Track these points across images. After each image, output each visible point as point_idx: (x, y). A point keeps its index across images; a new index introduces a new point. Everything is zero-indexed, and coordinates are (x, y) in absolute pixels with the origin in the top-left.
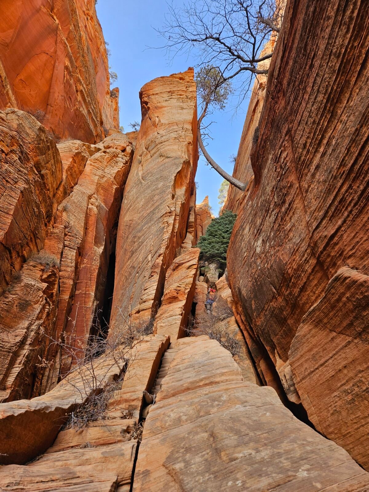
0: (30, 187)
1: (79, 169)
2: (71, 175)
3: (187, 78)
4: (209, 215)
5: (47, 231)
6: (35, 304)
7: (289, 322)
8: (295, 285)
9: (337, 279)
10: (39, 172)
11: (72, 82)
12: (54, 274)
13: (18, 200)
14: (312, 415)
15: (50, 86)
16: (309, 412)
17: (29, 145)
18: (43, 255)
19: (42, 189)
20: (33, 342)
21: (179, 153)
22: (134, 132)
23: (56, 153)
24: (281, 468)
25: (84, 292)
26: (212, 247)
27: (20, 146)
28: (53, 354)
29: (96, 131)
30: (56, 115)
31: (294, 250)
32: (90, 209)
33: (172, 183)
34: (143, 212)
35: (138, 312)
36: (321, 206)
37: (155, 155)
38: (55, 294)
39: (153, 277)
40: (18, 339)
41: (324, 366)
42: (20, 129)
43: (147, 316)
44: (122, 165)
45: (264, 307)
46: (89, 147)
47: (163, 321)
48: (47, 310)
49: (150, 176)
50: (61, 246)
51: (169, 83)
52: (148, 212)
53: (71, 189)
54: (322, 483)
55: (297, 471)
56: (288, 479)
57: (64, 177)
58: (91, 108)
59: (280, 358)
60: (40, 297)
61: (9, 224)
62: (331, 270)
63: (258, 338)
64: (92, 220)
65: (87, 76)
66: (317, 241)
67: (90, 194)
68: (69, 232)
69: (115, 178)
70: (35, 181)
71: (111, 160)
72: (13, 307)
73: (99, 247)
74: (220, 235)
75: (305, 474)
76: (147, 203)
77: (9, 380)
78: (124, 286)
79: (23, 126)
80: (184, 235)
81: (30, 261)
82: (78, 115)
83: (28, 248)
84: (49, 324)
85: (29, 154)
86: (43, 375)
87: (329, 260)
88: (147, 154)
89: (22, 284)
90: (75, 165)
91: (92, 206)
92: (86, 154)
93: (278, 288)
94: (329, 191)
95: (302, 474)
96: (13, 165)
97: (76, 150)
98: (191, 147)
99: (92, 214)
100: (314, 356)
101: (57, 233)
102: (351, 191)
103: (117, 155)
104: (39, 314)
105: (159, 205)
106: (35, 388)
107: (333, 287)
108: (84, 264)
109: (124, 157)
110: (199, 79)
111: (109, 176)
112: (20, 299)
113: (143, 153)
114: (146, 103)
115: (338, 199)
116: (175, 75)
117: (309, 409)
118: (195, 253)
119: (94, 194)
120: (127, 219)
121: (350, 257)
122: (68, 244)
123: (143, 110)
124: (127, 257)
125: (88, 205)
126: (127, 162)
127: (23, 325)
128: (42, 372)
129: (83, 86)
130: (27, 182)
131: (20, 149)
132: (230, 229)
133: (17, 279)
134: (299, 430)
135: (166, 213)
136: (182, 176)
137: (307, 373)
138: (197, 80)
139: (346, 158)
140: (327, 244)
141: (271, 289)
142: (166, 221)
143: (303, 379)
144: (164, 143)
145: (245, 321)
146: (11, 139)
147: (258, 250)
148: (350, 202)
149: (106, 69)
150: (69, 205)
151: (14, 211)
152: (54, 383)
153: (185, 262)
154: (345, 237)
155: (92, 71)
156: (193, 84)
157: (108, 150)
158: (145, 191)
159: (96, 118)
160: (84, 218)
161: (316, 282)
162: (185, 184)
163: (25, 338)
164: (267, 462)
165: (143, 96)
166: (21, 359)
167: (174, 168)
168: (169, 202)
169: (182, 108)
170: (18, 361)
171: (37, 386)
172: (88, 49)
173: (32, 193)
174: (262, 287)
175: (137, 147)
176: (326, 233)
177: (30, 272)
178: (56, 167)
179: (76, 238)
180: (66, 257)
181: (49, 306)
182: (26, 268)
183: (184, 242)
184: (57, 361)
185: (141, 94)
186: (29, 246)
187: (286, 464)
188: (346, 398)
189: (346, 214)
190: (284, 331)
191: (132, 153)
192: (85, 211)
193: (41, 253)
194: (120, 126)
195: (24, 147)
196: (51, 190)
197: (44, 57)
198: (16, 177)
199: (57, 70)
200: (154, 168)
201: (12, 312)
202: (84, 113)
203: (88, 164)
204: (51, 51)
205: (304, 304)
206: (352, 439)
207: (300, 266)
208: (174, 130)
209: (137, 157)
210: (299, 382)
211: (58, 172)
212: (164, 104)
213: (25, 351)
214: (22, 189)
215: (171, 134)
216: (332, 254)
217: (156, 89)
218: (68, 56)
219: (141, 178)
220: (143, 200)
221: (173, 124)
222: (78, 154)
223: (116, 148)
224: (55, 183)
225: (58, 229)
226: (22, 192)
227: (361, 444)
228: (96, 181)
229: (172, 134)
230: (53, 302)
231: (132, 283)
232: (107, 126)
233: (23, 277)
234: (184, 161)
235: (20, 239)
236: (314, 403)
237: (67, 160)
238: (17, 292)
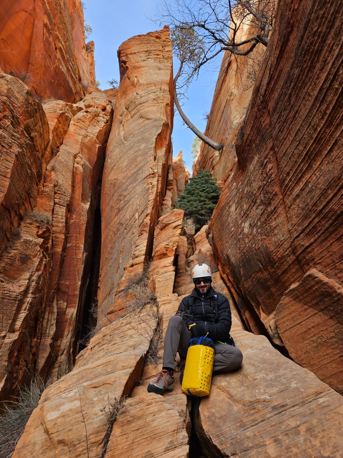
0: (23, 151)
1: (63, 129)
2: (57, 135)
3: (163, 38)
4: (183, 170)
5: (38, 190)
6: (34, 257)
7: (272, 289)
8: (278, 268)
9: (310, 276)
10: (29, 134)
11: (51, 39)
12: (48, 230)
13: (14, 164)
14: (292, 353)
15: (31, 45)
16: (289, 351)
17: (19, 109)
18: (38, 213)
19: (32, 151)
20: (35, 291)
21: (159, 115)
22: (112, 89)
23: (43, 115)
24: (282, 383)
25: (74, 245)
26: (191, 204)
27: (11, 111)
28: (51, 300)
29: (75, 88)
30: (37, 73)
31: (279, 244)
32: (76, 168)
33: (154, 145)
34: (127, 172)
35: (132, 266)
36: (300, 223)
37: (136, 116)
38: (50, 248)
39: (143, 235)
40: (22, 289)
41: (299, 325)
42: (9, 94)
43: (139, 269)
44: (103, 124)
45: (251, 275)
46: (71, 107)
47: (160, 277)
48: (44, 262)
49: (132, 137)
50: (52, 204)
51: (146, 42)
52: (132, 172)
53: (58, 149)
54: (304, 389)
55: (290, 384)
56: (287, 388)
57: (51, 138)
58: (70, 65)
59: (264, 312)
60: (38, 251)
61: (8, 187)
62: (305, 266)
63: (245, 296)
64: (79, 178)
65: (65, 32)
66: (296, 246)
67: (75, 153)
68: (58, 191)
69: (97, 137)
70: (26, 144)
71: (93, 119)
72: (15, 261)
73: (85, 204)
74: (198, 193)
75: (295, 385)
76: (131, 163)
77: (16, 324)
78: (112, 240)
79: (12, 91)
80: (164, 193)
81: (27, 219)
82: (58, 73)
83: (24, 207)
84: (46, 274)
85: (19, 118)
86: (43, 318)
87: (304, 260)
88: (127, 114)
89: (22, 240)
90: (60, 125)
91: (78, 165)
92: (69, 114)
93: (264, 265)
94: (306, 217)
95: (293, 385)
96: (7, 130)
97: (60, 110)
98: (169, 108)
99: (78, 172)
100: (293, 318)
101: (47, 192)
102: (321, 224)
103: (98, 114)
104: (37, 266)
105: (142, 167)
106: (38, 329)
107: (307, 280)
108: (73, 219)
109: (105, 116)
110: (174, 37)
111: (92, 135)
112: (21, 254)
113: (123, 112)
114: (125, 62)
115: (312, 225)
116: (151, 34)
117: (289, 349)
118: (179, 214)
119: (79, 153)
120: (112, 178)
121: (318, 264)
122: (58, 202)
123: (122, 69)
124: (114, 214)
125: (74, 164)
126: (107, 121)
127: (25, 276)
128: (42, 316)
129: (61, 44)
130: (20, 146)
131: (12, 114)
132: (206, 189)
133: (17, 236)
134: (287, 363)
135: (150, 175)
136: (162, 138)
137: (288, 328)
138: (172, 38)
139: (318, 202)
140: (304, 251)
141: (258, 265)
142: (150, 182)
143: (285, 331)
144: (143, 104)
145: (233, 281)
146: (3, 105)
147: (246, 230)
148: (320, 230)
149: (82, 24)
150: (56, 164)
151: (11, 174)
152: (53, 324)
153: (172, 223)
154: (316, 250)
155: (69, 27)
156: (169, 43)
157: (89, 110)
158: (127, 152)
159: (75, 75)
160: (71, 177)
161: (294, 271)
162: (165, 146)
163: (28, 287)
164: (274, 380)
165: (122, 55)
166: (26, 306)
167: (154, 130)
168: (152, 164)
169: (160, 69)
170: (24, 308)
171: (39, 328)
172: (64, 4)
173: (25, 156)
174: (250, 261)
175: (117, 106)
176: (303, 243)
177: (27, 229)
178: (43, 128)
179: (65, 196)
180: (57, 214)
181: (46, 258)
182: (24, 225)
183: (164, 199)
184: (54, 306)
185: (119, 53)
186: (24, 205)
187: (284, 381)
188: (313, 345)
189: (316, 236)
190: (268, 294)
191: (112, 112)
192: (71, 170)
193: (34, 211)
194: (96, 80)
195: (14, 111)
196: (40, 151)
197: (23, 15)
198: (10, 141)
199: (36, 28)
200: (135, 129)
201: (15, 265)
202: (64, 71)
203: (72, 124)
204: (30, 8)
205: (285, 282)
206: (316, 367)
207: (283, 257)
208: (153, 91)
209: (117, 116)
210: (282, 333)
211: (45, 134)
212: (142, 64)
213: (29, 299)
214: (17, 153)
215: (149, 95)
216: (307, 258)
217: (134, 48)
218: (46, 13)
219: (123, 138)
220: (127, 160)
221: (151, 85)
222: (62, 114)
223: (97, 107)
224: (43, 144)
225: (49, 188)
226: (16, 156)
227: (322, 369)
228: (80, 141)
229: (151, 95)
230: (49, 255)
231: (121, 238)
232: (85, 82)
233: (22, 234)
234: (164, 124)
235: (17, 200)
236: (293, 346)
237: (52, 121)
238: (18, 247)
